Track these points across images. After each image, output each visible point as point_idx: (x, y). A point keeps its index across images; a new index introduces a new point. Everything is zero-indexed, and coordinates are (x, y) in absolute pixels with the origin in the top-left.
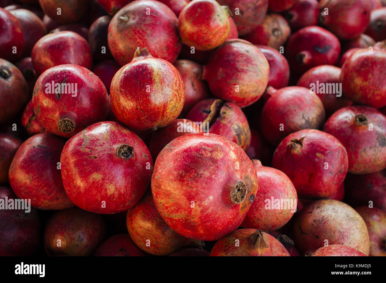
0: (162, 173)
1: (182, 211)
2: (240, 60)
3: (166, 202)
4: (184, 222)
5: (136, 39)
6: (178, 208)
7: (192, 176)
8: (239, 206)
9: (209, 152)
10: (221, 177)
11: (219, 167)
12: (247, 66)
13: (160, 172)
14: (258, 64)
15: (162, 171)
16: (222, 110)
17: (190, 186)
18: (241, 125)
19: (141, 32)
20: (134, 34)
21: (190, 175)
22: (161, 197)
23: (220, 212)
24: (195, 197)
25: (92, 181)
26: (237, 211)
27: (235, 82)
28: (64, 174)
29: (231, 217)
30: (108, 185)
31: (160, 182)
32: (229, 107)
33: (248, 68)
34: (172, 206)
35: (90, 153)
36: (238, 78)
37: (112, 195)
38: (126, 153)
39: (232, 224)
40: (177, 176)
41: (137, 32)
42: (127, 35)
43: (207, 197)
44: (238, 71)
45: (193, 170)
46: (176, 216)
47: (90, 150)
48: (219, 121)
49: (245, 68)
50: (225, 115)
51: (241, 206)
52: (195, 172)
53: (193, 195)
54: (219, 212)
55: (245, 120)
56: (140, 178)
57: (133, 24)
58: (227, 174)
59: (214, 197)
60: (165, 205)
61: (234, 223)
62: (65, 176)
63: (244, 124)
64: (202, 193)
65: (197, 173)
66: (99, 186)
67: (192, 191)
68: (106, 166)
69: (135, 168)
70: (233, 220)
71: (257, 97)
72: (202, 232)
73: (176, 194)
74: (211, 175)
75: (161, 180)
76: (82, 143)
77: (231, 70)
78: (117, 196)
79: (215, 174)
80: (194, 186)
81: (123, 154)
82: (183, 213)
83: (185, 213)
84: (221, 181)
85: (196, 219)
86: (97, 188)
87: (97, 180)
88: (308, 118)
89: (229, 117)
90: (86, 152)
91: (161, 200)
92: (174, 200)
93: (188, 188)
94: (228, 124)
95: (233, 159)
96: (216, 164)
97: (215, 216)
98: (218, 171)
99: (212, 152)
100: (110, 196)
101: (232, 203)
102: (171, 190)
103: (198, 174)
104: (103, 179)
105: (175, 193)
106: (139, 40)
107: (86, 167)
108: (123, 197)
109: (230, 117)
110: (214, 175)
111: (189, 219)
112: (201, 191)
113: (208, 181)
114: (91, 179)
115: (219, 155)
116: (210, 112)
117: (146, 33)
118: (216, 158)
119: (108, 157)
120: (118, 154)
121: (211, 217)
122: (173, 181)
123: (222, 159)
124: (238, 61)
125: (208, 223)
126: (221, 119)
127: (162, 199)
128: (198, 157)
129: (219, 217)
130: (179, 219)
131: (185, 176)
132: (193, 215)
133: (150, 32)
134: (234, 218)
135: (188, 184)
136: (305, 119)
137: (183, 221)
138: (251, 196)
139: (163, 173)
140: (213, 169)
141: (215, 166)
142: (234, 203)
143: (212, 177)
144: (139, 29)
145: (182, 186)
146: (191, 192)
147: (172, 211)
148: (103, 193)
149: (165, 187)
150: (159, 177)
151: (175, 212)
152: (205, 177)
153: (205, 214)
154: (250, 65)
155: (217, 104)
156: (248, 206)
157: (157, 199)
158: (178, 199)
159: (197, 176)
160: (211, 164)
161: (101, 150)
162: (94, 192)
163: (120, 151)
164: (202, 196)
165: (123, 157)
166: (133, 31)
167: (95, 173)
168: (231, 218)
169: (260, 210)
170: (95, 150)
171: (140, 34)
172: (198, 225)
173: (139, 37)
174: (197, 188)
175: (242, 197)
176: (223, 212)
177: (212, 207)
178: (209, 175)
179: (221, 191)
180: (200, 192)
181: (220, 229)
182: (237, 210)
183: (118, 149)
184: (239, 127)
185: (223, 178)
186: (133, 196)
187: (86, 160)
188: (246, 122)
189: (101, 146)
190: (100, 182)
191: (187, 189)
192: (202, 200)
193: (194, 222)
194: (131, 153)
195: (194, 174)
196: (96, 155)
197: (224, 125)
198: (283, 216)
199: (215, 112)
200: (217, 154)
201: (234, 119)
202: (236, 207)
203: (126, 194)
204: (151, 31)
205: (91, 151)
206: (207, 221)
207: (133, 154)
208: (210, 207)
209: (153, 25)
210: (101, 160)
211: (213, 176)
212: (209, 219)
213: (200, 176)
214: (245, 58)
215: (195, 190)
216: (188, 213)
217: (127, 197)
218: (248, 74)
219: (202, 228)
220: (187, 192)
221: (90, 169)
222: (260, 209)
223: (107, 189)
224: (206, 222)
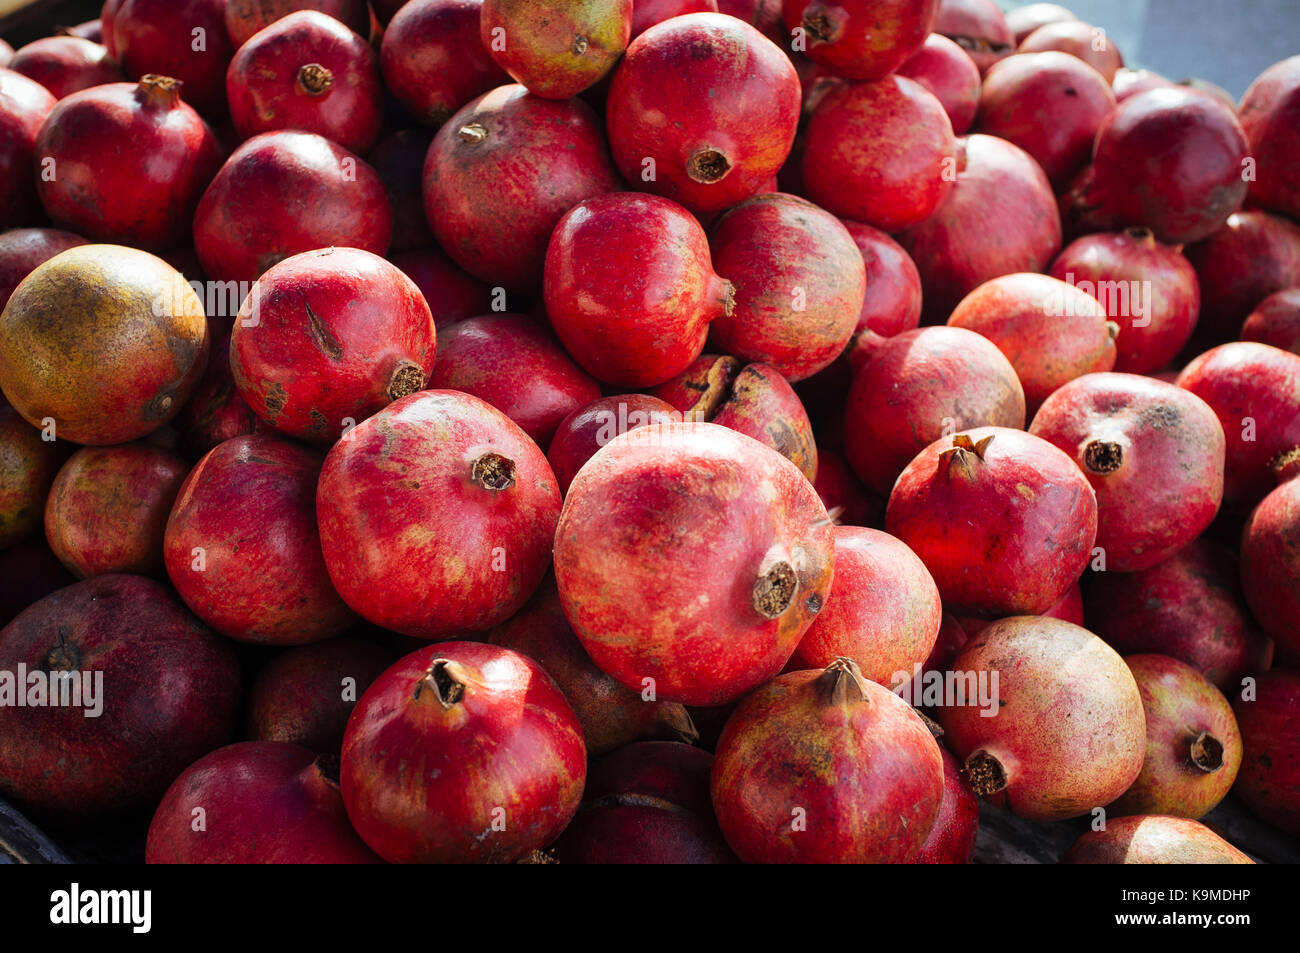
0: (583, 526)
1: (628, 629)
2: (781, 244)
3: (590, 602)
4: (631, 655)
5: (508, 187)
6: (620, 621)
7: (657, 541)
8: (777, 624)
9: (706, 480)
10: (732, 547)
11: (730, 521)
12: (802, 259)
13: (578, 525)
14: (833, 253)
15: (583, 522)
16: (740, 382)
17: (651, 566)
18: (790, 422)
19: (522, 167)
20: (503, 174)
21: (651, 540)
22: (577, 588)
23: (724, 637)
24: (662, 595)
25: (407, 546)
26: (771, 636)
27: (771, 302)
28: (330, 528)
29: (754, 650)
30: (447, 559)
31: (576, 549)
32: (758, 375)
33: (805, 265)
34: (604, 613)
35: (401, 473)
36: (776, 290)
37: (456, 586)
38: (496, 477)
39: (757, 668)
40: (620, 540)
41: (511, 170)
42: (483, 175)
43: (694, 596)
44: (780, 273)
45: (662, 526)
46: (614, 640)
47: (402, 464)
48: (731, 410)
49: (796, 264)
50: (747, 395)
51: (782, 623)
52: (667, 532)
53: (659, 591)
54: (723, 635)
55: (800, 412)
56: (529, 542)
57: (498, 148)
58: (750, 541)
59: (710, 598)
60: (586, 610)
61: (762, 666)
62: (332, 533)
63: (801, 424)
64: (681, 587)
65: (671, 534)
66: (424, 560)
67: (656, 580)
68: (442, 509)
69: (517, 515)
70: (760, 658)
71: (833, 347)
72: (677, 682)
73: (614, 584)
74: (706, 543)
75: (578, 546)
76: (380, 446)
77: (759, 271)
78: (468, 588)
79: (717, 540)
80: (661, 568)
81: (487, 477)
82: (631, 633)
83: (636, 634)
84: (731, 558)
85: (663, 651)
86: (419, 564)
87: (420, 546)
88: (972, 411)
89: (758, 399)
90: (392, 470)
91: (576, 596)
92: (609, 598)
93: (647, 570)
94: (755, 418)
95: (768, 500)
96: (721, 513)
97: (713, 645)
98: (725, 533)
99: (712, 481)
100: (451, 587)
101: (756, 615)
102: (602, 575)
103: (673, 537)
104: (436, 543)
105: (614, 581)
106: (515, 190)
107: (391, 511)
108: (485, 590)
109: (762, 401)
110: (715, 543)
111: (645, 650)
112: (678, 582)
113: (699, 555)
114: (404, 541)
115: (730, 489)
116: (706, 386)
117: (536, 172)
118: (721, 499)
119: (449, 484)
120: (474, 478)
121: (702, 646)
122: (609, 551)
123: (739, 501)
124: (778, 247)
125: (695, 662)
126: (737, 406)
127: (580, 593)
128: (677, 493)
129: (721, 650)
130: (620, 649)
131: (639, 539)
132: (656, 641)
133: (548, 169)
134: (763, 654)
135: (646, 561)
136: (962, 416)
137: (631, 652)
138: (813, 599)
139: (585, 529)
140: (712, 526)
141: (717, 518)
142: (762, 616)
143: (708, 548)
144: (518, 162)
145: (632, 564)
146: (654, 581)
147: (604, 627)
148: (434, 578)
149: (589, 566)
150: (574, 538)
151: (611, 630)
152: (691, 549)
153: (686, 638)
154: (809, 257)
155: (724, 367)
156: (802, 622)
157: (567, 593)
158: (618, 597)
159: (670, 544)
160: (709, 512)
161: (431, 466)
162: (411, 575)
163: (480, 471)
164: (681, 594)
165: (487, 487)
166: (499, 166)
167: (415, 526)
168: (755, 654)
169: (837, 641)
170: (416, 466)
171: (519, 173)
172: (667, 666)
173: (515, 180)
174: (670, 573)
175: (785, 602)
176: (732, 637)
177: (704, 624)
178: (702, 541)
179: (729, 582)
180: (677, 585)
181: (726, 678)
182: (770, 633)
183: (475, 466)
184: (787, 430)
185: (738, 551)
186: (510, 590)
187: (391, 492)
188: (804, 416)
189: (430, 455)
190: (428, 550)
191: (644, 575)
192: (680, 605)
193: (658, 657)
194: (509, 477)
195: (663, 538)
196: (419, 480)
197: (745, 419)
198: (902, 649)
199: (720, 388)
200: (726, 488)
201: (772, 405)
202: (767, 626)
203: (492, 585)
204: (550, 165)
205: (404, 469)
206: (692, 656)
207: (512, 480)
208: (701, 624)
209: (555, 150)
210: (431, 493)
211: (712, 546)
212: (697, 653)
213: (677, 542)
214: (795, 238)
215: (663, 576)
216: (643, 634)
217: (495, 592)
218: (806, 280)
219: (679, 673)
220: (644, 582)
221: (403, 515)
222: (835, 637)
223: (443, 569)
224: (687, 659)
